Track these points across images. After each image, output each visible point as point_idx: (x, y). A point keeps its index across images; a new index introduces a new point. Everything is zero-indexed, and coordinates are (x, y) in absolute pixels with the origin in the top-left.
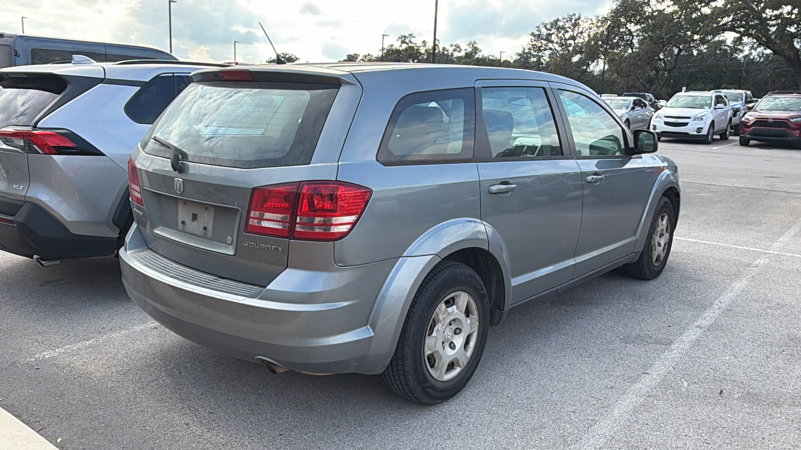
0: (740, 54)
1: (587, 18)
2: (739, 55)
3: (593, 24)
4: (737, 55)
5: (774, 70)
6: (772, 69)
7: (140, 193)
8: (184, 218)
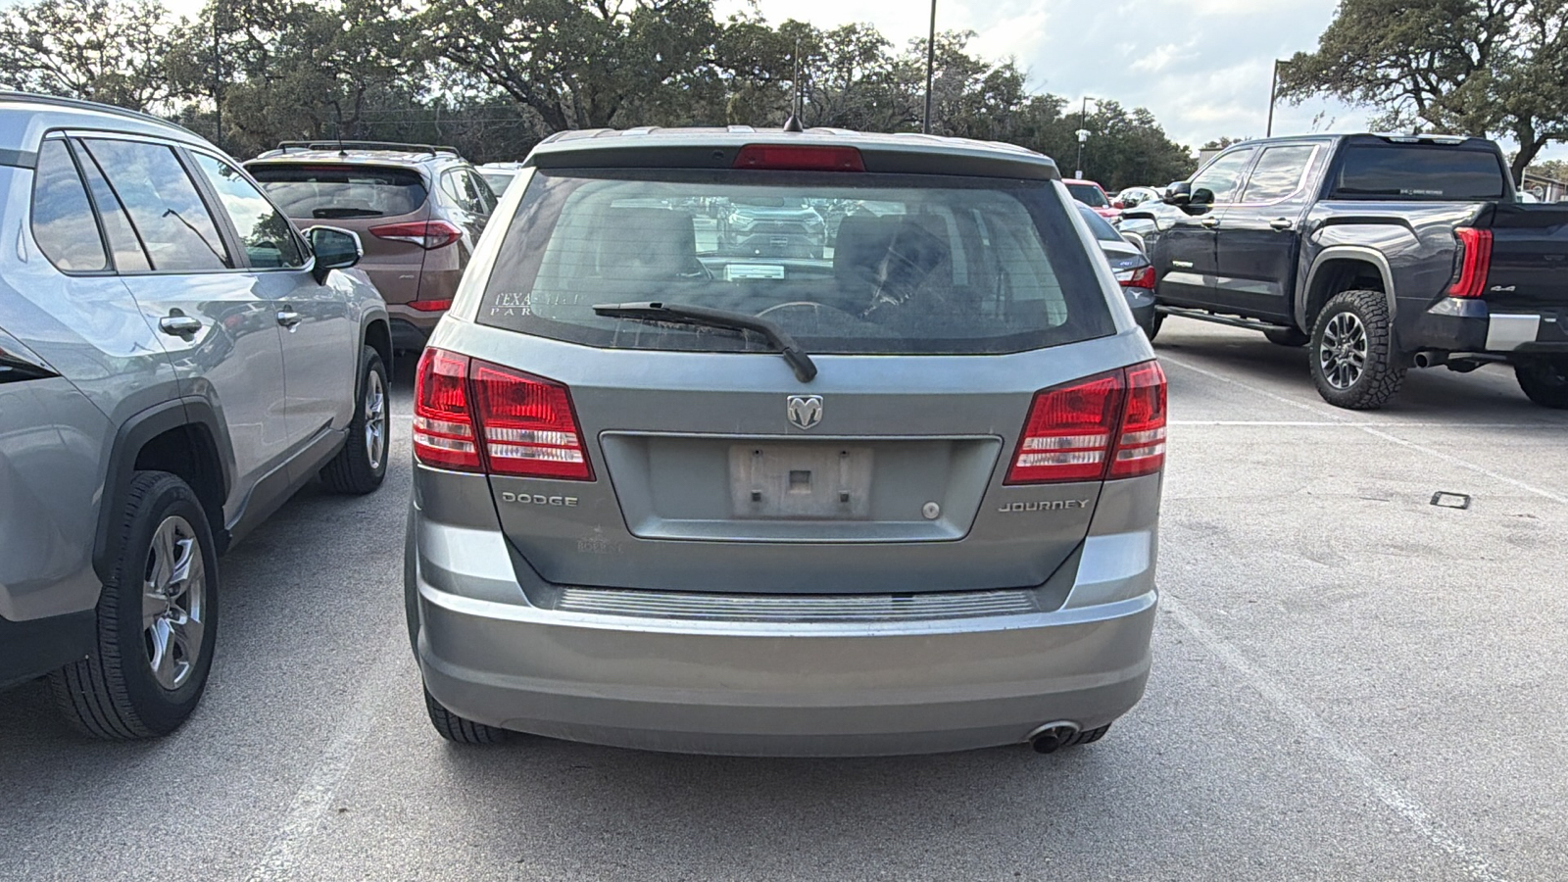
0: (426, 95)
1: (123, 6)
2: (424, 96)
3: (136, 17)
4: (419, 98)
5: (486, 127)
6: (483, 125)
7: (583, 447)
8: (756, 488)
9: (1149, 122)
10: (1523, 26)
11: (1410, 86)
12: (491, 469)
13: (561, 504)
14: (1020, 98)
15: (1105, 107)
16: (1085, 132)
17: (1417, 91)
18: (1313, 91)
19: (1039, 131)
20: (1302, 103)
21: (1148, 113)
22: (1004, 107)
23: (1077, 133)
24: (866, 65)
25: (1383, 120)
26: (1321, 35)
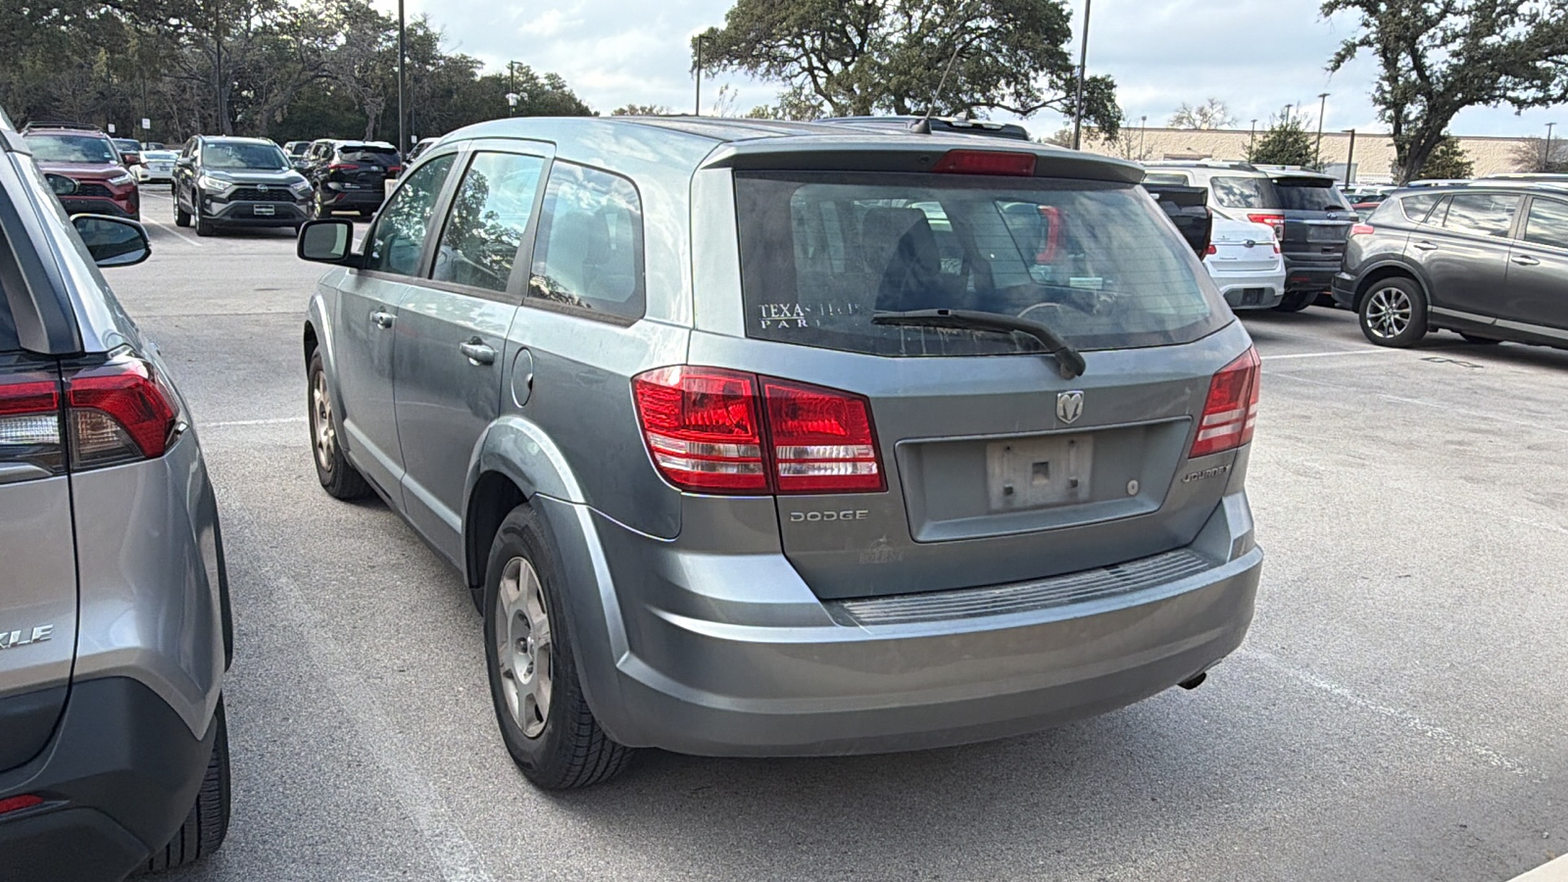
7: (879, 459)
8: (1008, 482)
9: (560, 87)
10: (896, 17)
11: (805, 64)
12: (779, 490)
13: (851, 518)
14: (434, 58)
15: (517, 71)
16: (515, 96)
17: (811, 70)
18: (726, 65)
19: (457, 93)
20: (716, 76)
21: (560, 79)
22: (420, 67)
23: (507, 96)
24: (266, 13)
25: (790, 95)
26: (727, 12)
